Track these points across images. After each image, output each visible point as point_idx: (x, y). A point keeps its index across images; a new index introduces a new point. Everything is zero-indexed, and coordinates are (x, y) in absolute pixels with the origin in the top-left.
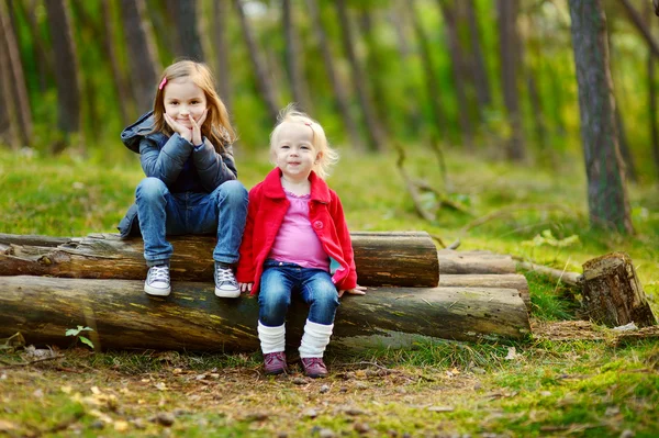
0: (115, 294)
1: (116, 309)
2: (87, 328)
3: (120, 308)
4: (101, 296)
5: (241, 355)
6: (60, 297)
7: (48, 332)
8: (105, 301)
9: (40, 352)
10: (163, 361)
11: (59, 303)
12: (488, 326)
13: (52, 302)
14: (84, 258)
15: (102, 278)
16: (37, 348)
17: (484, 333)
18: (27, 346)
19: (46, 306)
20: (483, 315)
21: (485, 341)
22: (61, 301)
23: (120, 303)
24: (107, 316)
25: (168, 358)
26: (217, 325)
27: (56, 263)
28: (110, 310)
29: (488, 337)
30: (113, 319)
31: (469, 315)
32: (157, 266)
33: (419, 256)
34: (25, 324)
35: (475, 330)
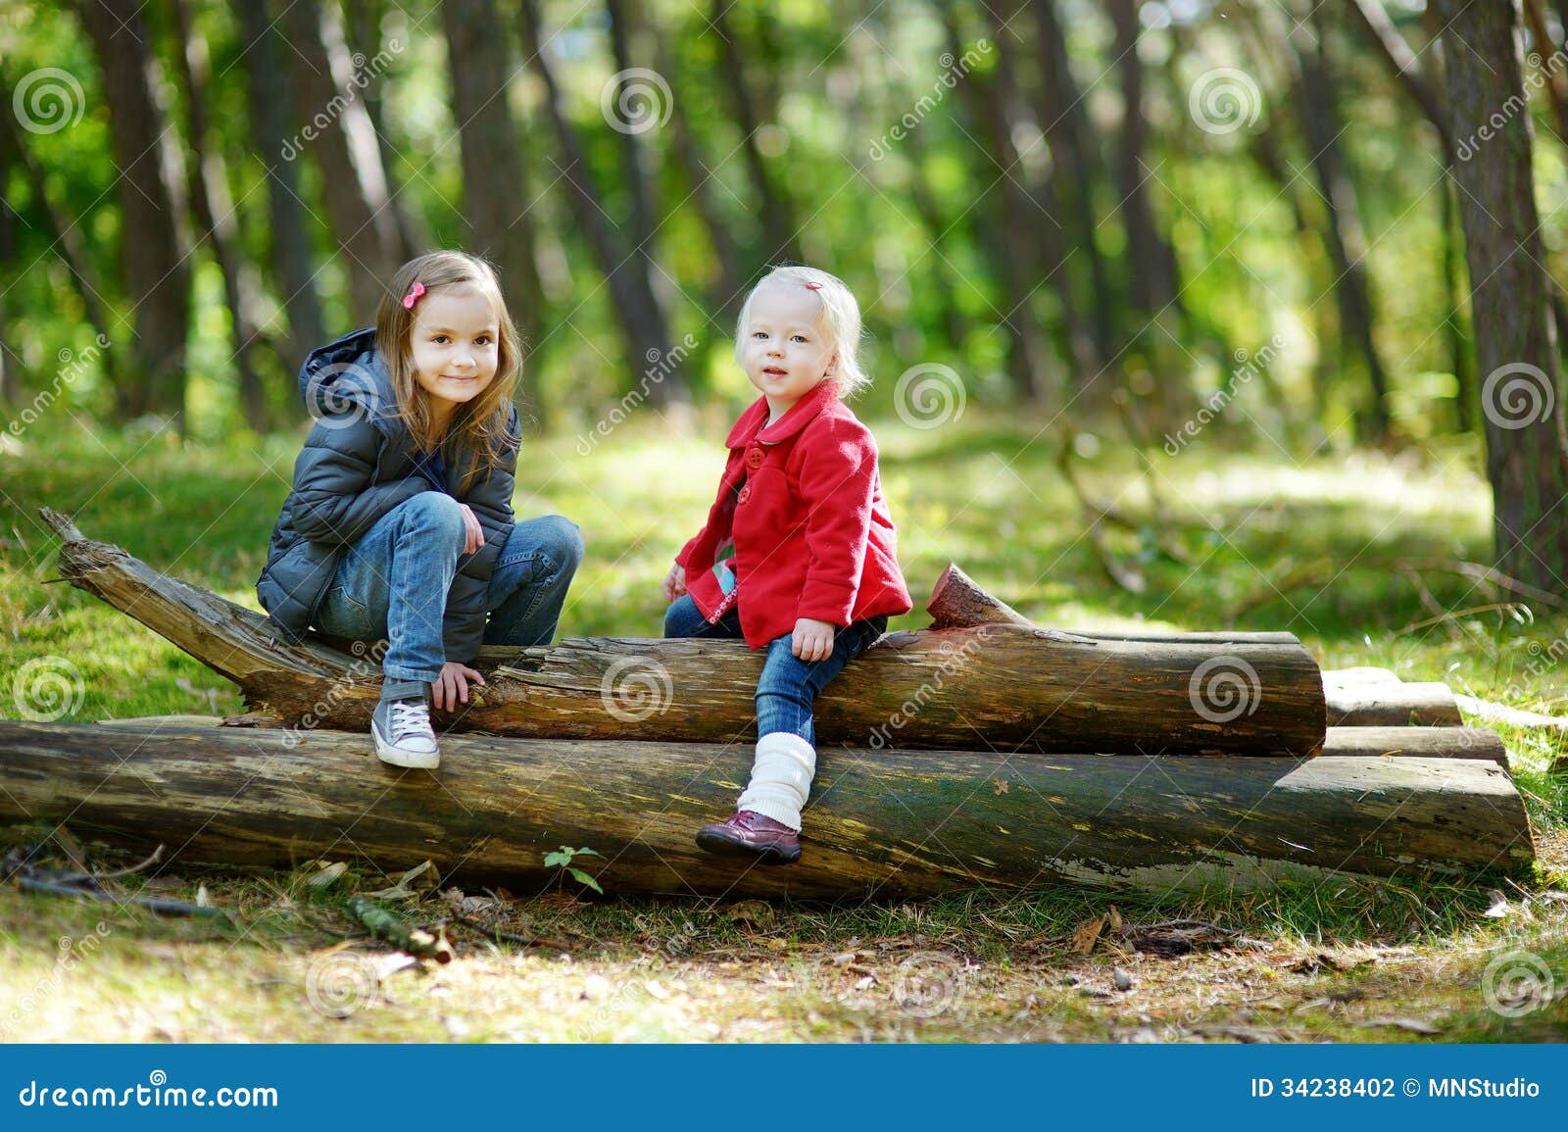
0: (635, 774)
1: (638, 808)
2: (585, 850)
3: (648, 805)
4: (605, 779)
5: (906, 909)
6: (519, 781)
7: (491, 859)
8: (613, 791)
9: (475, 903)
10: (740, 923)
11: (514, 793)
12: (1442, 842)
13: (503, 791)
14: (555, 694)
15: (596, 736)
16: (467, 894)
17: (1431, 858)
18: (445, 888)
19: (488, 802)
20: (1430, 819)
21: (1436, 877)
22: (521, 789)
23: (648, 794)
24: (621, 823)
25: (746, 915)
26: (858, 843)
27: (497, 705)
28: (628, 811)
29: (1439, 867)
30: (632, 829)
31: (1401, 819)
32: (405, 701)
33: (1283, 688)
34: (442, 841)
35: (1414, 852)
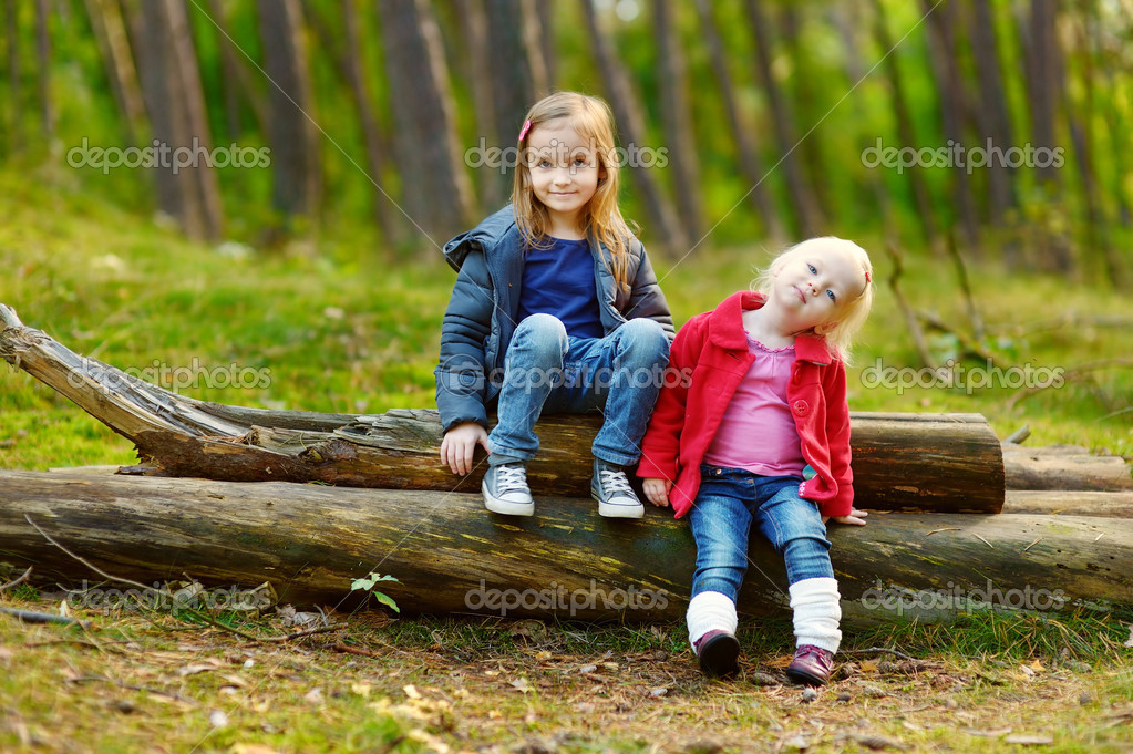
0: (435, 518)
1: (437, 544)
2: (388, 578)
3: (444, 543)
4: (410, 521)
5: (654, 630)
6: (341, 521)
7: (318, 583)
8: (419, 531)
9: (305, 617)
10: (518, 638)
11: (336, 531)
12: (1093, 585)
13: (328, 530)
14: (379, 453)
15: (412, 487)
16: (299, 610)
17: (1084, 597)
18: (281, 605)
19: (315, 537)
20: (1084, 566)
21: (1086, 613)
22: (342, 528)
23: (444, 533)
24: (422, 556)
25: (525, 632)
26: (613, 576)
27: (332, 461)
28: (428, 547)
29: (1091, 605)
30: (431, 561)
31: (1060, 566)
32: (507, 465)
33: (970, 459)
34: (278, 568)
35: (1068, 592)
